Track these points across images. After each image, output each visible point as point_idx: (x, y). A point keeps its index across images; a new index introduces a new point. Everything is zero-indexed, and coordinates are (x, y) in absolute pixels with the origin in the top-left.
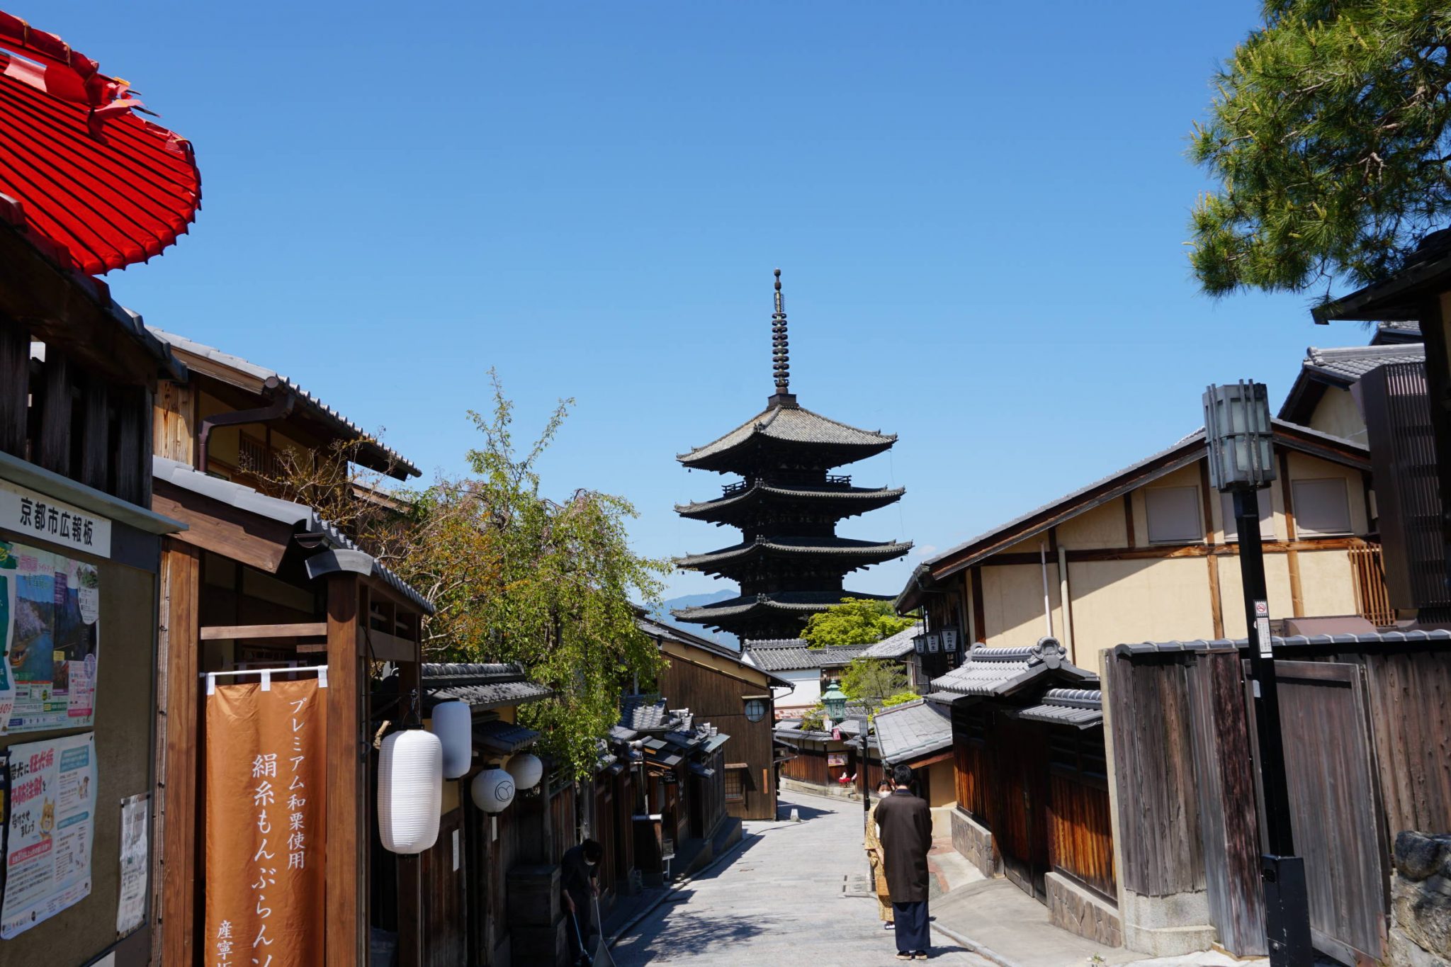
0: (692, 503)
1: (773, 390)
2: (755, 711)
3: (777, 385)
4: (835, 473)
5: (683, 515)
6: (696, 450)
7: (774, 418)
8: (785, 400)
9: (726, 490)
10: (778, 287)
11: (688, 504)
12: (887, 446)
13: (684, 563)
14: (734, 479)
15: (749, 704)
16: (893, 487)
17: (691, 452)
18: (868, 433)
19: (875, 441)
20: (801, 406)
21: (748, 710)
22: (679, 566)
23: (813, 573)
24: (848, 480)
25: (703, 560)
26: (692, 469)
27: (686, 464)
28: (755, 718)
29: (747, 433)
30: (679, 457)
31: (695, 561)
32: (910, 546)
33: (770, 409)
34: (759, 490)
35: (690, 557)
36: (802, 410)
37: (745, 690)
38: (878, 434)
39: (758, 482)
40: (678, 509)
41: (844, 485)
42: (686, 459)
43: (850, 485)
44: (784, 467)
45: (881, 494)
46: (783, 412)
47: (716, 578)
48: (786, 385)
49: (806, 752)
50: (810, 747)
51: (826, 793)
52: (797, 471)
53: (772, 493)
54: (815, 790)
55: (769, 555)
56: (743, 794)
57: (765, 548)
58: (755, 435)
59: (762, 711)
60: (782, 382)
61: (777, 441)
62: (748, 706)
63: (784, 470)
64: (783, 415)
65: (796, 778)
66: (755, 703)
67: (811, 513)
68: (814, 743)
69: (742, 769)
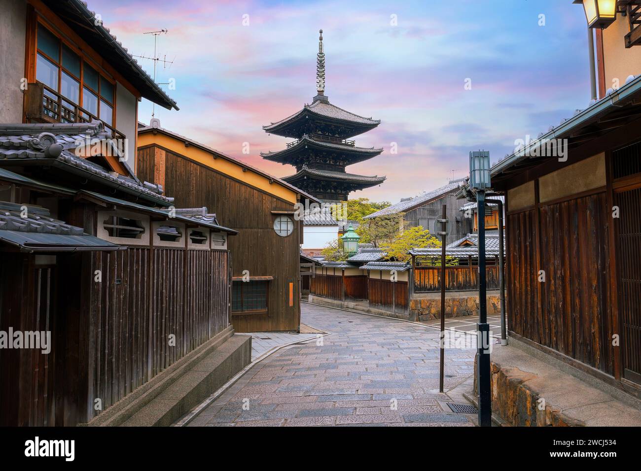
0: (270, 152)
1: (316, 94)
2: (284, 227)
3: (318, 91)
5: (265, 158)
6: (273, 124)
8: (321, 98)
9: (288, 146)
10: (321, 39)
11: (267, 153)
12: (375, 126)
14: (293, 141)
15: (278, 219)
16: (377, 148)
17: (270, 125)
18: (365, 119)
19: (369, 122)
20: (330, 102)
21: (276, 227)
23: (333, 191)
24: (354, 143)
26: (271, 134)
27: (267, 131)
28: (284, 234)
30: (264, 127)
32: (384, 179)
33: (314, 101)
34: (306, 140)
36: (331, 105)
37: (274, 205)
38: (370, 119)
39: (306, 137)
40: (262, 154)
41: (352, 145)
42: (266, 128)
43: (354, 146)
44: (320, 133)
45: (371, 151)
48: (323, 91)
49: (329, 277)
50: (330, 273)
51: (342, 306)
52: (326, 135)
53: (313, 143)
54: (333, 305)
55: (310, 177)
56: (267, 305)
57: (307, 172)
58: (305, 110)
59: (291, 227)
60: (321, 90)
61: (316, 114)
62: (277, 222)
63: (320, 134)
64: (321, 105)
65: (320, 295)
66: (284, 219)
67: (333, 159)
68: (334, 269)
69: (268, 282)
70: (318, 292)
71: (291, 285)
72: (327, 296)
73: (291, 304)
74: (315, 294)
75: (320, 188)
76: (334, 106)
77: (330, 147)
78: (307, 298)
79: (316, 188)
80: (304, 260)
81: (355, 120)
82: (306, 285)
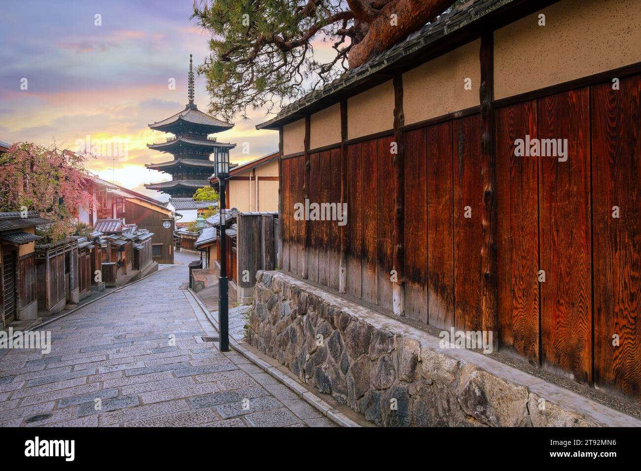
0: (154, 143)
1: (188, 103)
2: (167, 225)
3: (189, 101)
4: (211, 136)
5: (150, 148)
6: (156, 123)
7: (187, 114)
8: (192, 107)
9: (168, 140)
10: (191, 61)
11: (152, 144)
12: (231, 127)
13: (150, 167)
14: (171, 136)
16: (232, 143)
17: (154, 123)
18: (224, 122)
19: (226, 125)
20: (199, 109)
21: (164, 225)
22: (148, 168)
23: (200, 173)
25: (157, 166)
26: (154, 131)
27: (152, 128)
28: (167, 228)
29: (177, 118)
30: (149, 125)
31: (154, 166)
33: (186, 110)
34: (180, 141)
35: (152, 164)
36: (199, 111)
37: (162, 217)
39: (180, 138)
40: (148, 145)
41: (214, 141)
42: (151, 126)
43: (216, 141)
44: (191, 132)
45: (228, 146)
46: (192, 111)
47: (163, 173)
48: (193, 101)
49: (189, 239)
50: (191, 238)
51: (196, 254)
52: (196, 134)
53: (186, 143)
54: (192, 253)
55: (183, 165)
56: (161, 254)
57: (182, 163)
58: (180, 119)
59: (170, 225)
60: (191, 100)
61: (188, 122)
62: (164, 223)
63: (191, 134)
64: (191, 113)
65: (186, 248)
66: (167, 222)
67: (201, 151)
68: (192, 236)
69: (161, 245)
70: (185, 247)
71: (170, 246)
72: (189, 249)
73: (170, 253)
74: (183, 247)
75: (191, 172)
76: (201, 112)
77: (198, 145)
78: (179, 250)
79: (188, 172)
80: (175, 237)
81: (216, 125)
82: (179, 246)
